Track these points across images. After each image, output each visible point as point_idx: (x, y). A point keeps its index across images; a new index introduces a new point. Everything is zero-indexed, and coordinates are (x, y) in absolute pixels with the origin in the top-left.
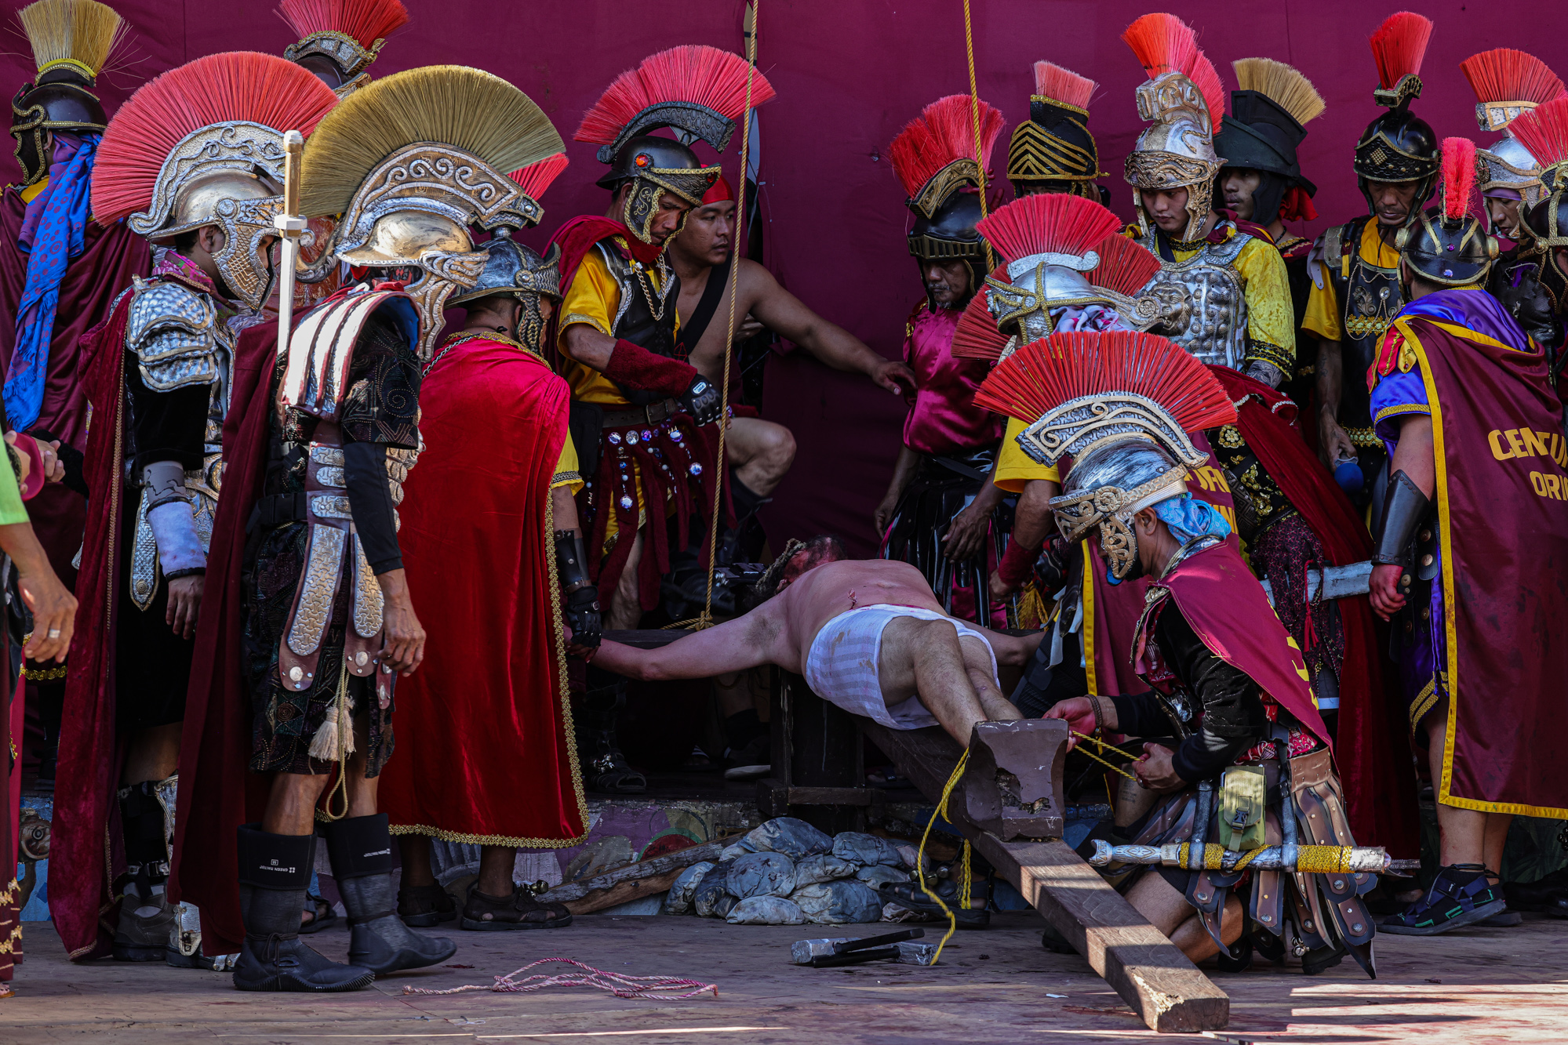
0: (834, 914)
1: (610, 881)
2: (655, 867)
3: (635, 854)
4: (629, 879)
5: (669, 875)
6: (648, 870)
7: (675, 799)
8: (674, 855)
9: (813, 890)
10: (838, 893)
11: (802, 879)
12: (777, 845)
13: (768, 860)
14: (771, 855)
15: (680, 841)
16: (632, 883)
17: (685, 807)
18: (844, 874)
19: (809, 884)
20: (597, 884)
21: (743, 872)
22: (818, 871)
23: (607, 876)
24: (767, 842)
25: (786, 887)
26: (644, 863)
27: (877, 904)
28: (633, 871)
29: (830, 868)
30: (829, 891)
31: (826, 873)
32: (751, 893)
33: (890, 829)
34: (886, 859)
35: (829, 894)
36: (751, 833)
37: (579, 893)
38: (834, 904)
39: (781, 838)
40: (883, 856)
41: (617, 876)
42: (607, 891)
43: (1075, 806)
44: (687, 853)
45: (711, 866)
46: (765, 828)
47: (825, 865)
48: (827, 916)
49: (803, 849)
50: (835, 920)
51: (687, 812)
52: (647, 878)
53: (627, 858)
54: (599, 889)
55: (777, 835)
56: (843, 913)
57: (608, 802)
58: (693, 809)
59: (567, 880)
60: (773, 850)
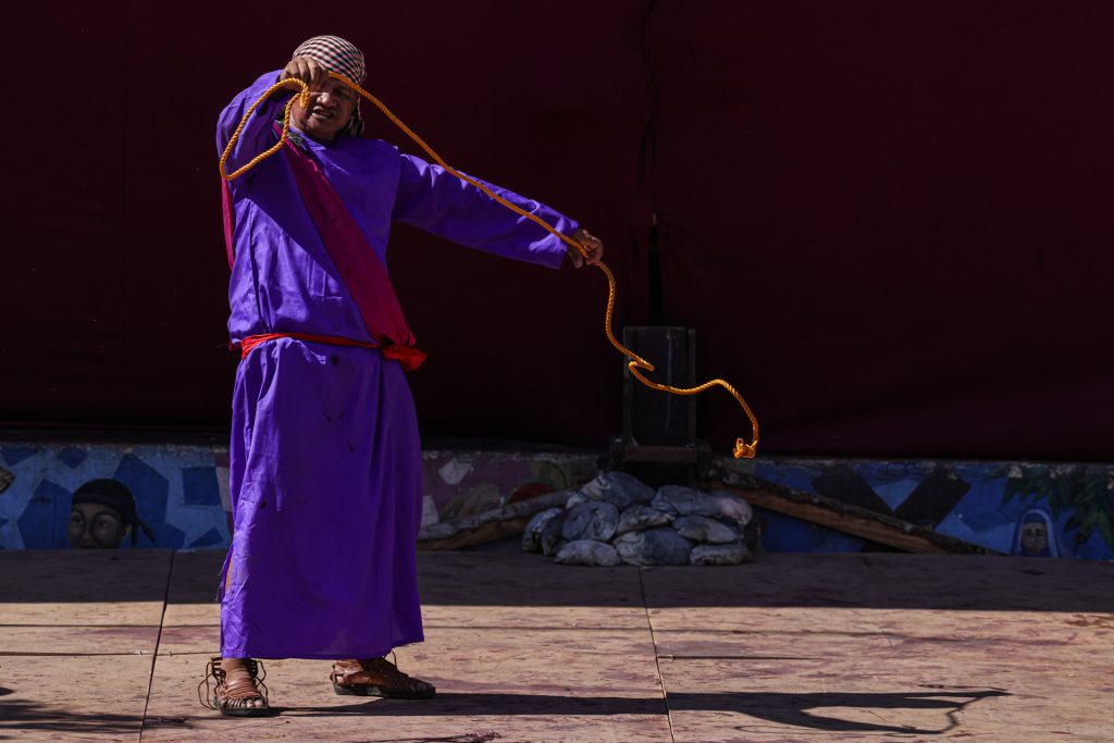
0: (646, 557)
1: (476, 522)
2: (516, 510)
3: (502, 499)
4: (493, 520)
5: (527, 518)
6: (511, 513)
7: (538, 451)
8: (534, 501)
9: (631, 537)
10: (648, 540)
11: (621, 527)
12: (606, 496)
13: (595, 510)
14: (601, 504)
15: (542, 488)
16: (495, 523)
17: (546, 459)
18: (655, 524)
19: (627, 532)
20: (465, 524)
21: (575, 519)
22: (633, 520)
23: (475, 518)
24: (598, 493)
25: (608, 533)
26: (509, 507)
27: (685, 549)
28: (496, 513)
29: (644, 518)
30: (643, 537)
31: (640, 522)
32: (577, 538)
33: (728, 482)
34: (700, 510)
35: (643, 540)
36: (586, 486)
37: (449, 532)
38: (647, 549)
39: (612, 490)
40: (697, 508)
41: (484, 517)
42: (474, 530)
43: (903, 463)
44: (546, 499)
45: (558, 511)
46: (598, 481)
47: (641, 514)
48: (640, 558)
49: (629, 500)
50: (647, 562)
51: (548, 463)
52: (510, 520)
53: (496, 501)
54: (467, 529)
55: (608, 487)
56: (653, 557)
57: (479, 453)
58: (553, 460)
59: (442, 520)
60: (604, 500)
